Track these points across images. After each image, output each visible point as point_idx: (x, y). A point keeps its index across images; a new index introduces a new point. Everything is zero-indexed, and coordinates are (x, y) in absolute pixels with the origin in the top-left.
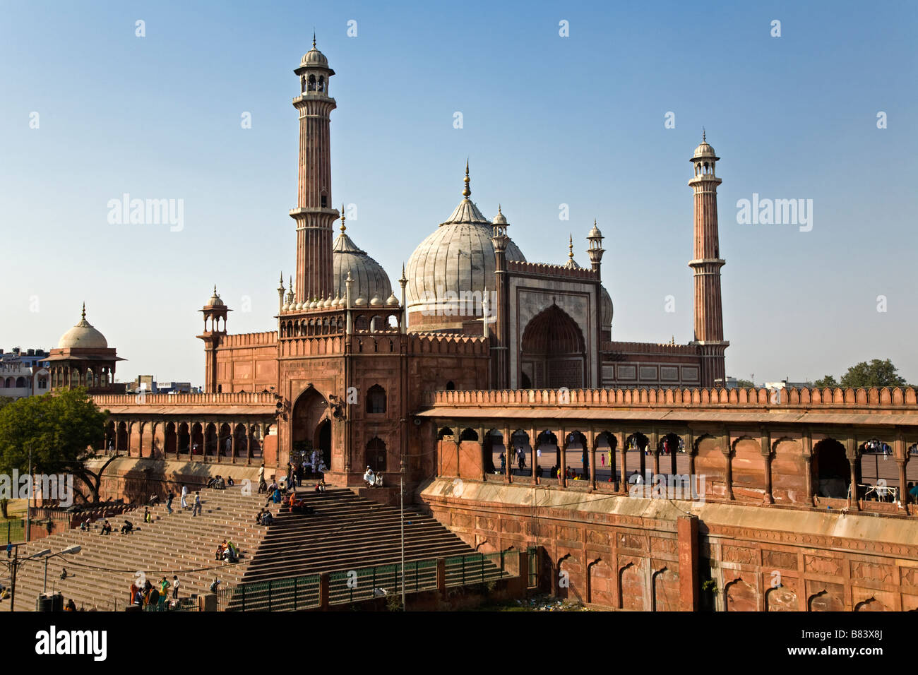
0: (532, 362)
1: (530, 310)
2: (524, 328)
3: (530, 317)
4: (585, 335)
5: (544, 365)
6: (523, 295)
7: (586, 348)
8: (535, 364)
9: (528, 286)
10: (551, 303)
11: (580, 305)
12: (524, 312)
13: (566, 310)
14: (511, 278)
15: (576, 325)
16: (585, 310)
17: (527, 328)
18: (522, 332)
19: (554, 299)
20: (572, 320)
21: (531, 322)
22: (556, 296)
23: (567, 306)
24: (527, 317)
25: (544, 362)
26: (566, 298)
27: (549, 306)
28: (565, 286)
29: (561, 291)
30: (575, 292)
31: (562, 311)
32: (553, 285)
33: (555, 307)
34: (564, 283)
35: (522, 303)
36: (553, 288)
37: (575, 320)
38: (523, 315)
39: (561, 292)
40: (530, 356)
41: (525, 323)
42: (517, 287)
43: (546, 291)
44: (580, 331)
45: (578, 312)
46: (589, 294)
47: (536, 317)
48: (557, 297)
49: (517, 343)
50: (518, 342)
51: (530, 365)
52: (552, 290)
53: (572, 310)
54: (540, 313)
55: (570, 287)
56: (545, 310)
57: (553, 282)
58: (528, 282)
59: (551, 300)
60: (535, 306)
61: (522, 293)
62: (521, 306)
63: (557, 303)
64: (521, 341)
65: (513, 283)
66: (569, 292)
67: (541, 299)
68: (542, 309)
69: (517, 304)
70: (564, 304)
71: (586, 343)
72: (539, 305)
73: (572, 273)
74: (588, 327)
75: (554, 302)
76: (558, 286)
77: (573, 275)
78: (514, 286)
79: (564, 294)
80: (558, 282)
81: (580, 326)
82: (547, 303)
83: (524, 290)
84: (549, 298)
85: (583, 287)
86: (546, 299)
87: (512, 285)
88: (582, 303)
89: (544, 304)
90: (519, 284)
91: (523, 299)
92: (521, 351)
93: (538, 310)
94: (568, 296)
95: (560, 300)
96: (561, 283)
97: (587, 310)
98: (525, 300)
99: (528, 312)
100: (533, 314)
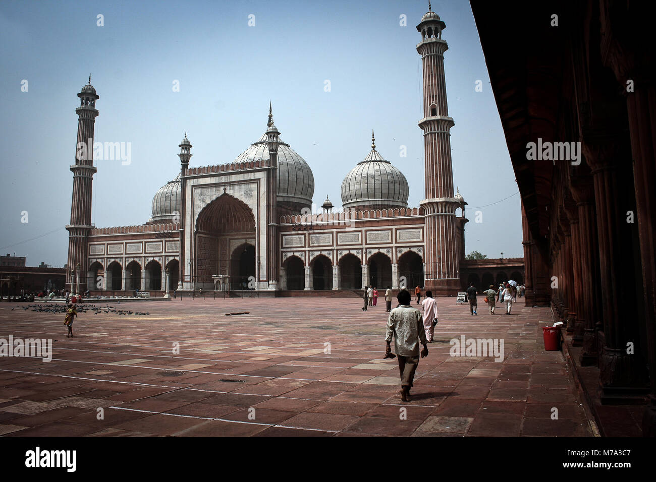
1: (203, 200)
2: (198, 214)
3: (203, 206)
4: (255, 213)
6: (198, 191)
7: (256, 223)
9: (201, 184)
10: (222, 193)
11: (251, 190)
12: (197, 202)
13: (236, 195)
14: (188, 181)
15: (246, 206)
16: (255, 193)
17: (200, 214)
18: (196, 217)
19: (225, 189)
20: (242, 202)
21: (204, 209)
22: (226, 187)
23: (237, 193)
24: (200, 206)
26: (237, 187)
27: (220, 195)
28: (234, 178)
29: (230, 182)
30: (245, 181)
31: (231, 197)
32: (223, 179)
33: (225, 194)
34: (234, 175)
35: (197, 197)
36: (223, 181)
37: (245, 202)
38: (197, 206)
39: (231, 184)
41: (198, 211)
42: (193, 186)
43: (217, 185)
44: (250, 210)
45: (248, 194)
46: (259, 179)
47: (208, 205)
48: (228, 188)
49: (191, 225)
52: (222, 183)
53: (242, 195)
54: (212, 202)
55: (240, 177)
56: (218, 198)
57: (223, 177)
58: (202, 181)
59: (221, 191)
60: (208, 197)
61: (196, 190)
62: (196, 199)
63: (227, 192)
64: (195, 223)
65: (190, 183)
66: (238, 181)
67: (213, 191)
68: (214, 198)
69: (192, 198)
70: (234, 192)
71: (256, 219)
72: (211, 196)
73: (242, 166)
74: (258, 206)
75: (225, 191)
76: (228, 179)
77: (243, 168)
78: (190, 186)
79: (234, 184)
80: (228, 176)
81: (250, 207)
82: (218, 193)
83: (197, 187)
84: (220, 189)
85: (253, 175)
86: (218, 190)
87: (188, 185)
88: (253, 188)
89: (216, 194)
90: (194, 183)
91: (198, 193)
92: (195, 231)
93: (210, 199)
94: (238, 185)
95: (230, 190)
96: (231, 176)
97: (258, 192)
98: (200, 193)
99: (202, 202)
100: (206, 203)
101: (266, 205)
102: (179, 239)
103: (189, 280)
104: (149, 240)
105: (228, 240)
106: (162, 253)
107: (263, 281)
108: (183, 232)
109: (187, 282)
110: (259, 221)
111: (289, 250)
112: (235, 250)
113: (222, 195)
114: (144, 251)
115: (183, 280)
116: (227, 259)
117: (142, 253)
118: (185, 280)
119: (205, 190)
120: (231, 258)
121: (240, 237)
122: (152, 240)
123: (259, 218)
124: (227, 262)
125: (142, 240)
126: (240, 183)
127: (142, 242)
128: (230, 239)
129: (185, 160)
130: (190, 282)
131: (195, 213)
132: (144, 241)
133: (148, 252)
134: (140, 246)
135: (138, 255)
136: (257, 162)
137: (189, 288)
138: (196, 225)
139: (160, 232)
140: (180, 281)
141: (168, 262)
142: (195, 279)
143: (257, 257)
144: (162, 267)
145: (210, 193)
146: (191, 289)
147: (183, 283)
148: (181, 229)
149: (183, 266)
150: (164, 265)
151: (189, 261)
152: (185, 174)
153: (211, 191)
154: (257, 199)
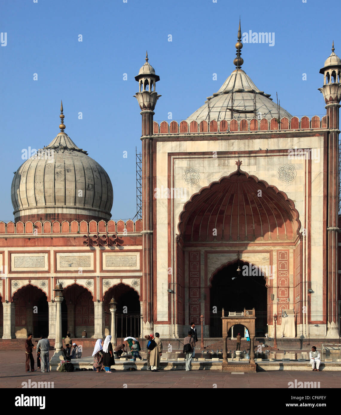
1: (193, 181)
2: (183, 205)
3: (195, 190)
4: (300, 207)
6: (181, 164)
7: (303, 225)
10: (234, 169)
11: (292, 168)
12: (181, 184)
13: (261, 176)
14: (159, 145)
15: (281, 195)
16: (301, 174)
17: (188, 206)
18: (179, 210)
19: (239, 164)
21: (195, 197)
22: (242, 159)
23: (263, 171)
26: (262, 161)
27: (228, 174)
28: (258, 144)
30: (279, 151)
31: (253, 178)
32: (237, 146)
33: (239, 174)
34: (258, 141)
35: (179, 174)
36: (236, 149)
37: (280, 189)
39: (250, 154)
42: (170, 155)
43: (222, 155)
44: (290, 202)
45: (287, 175)
47: (204, 190)
48: (244, 161)
49: (169, 224)
50: (170, 224)
52: (235, 153)
53: (273, 176)
54: (214, 184)
55: (271, 145)
56: (224, 179)
57: (236, 142)
58: (189, 147)
60: (202, 176)
61: (177, 161)
62: (177, 178)
63: (244, 169)
64: (177, 221)
65: (163, 150)
66: (267, 151)
67: (214, 165)
68: (217, 178)
69: (169, 176)
70: (258, 169)
71: (302, 219)
72: (210, 175)
73: (274, 125)
74: (306, 196)
75: (239, 167)
76: (245, 146)
77: (277, 128)
78: (164, 153)
79: (257, 155)
80: (246, 141)
81: (290, 197)
82: (226, 170)
83: (180, 157)
84: (228, 163)
85: (297, 142)
86: (224, 165)
87: (161, 152)
88: (296, 165)
89: (220, 172)
90: (174, 149)
91: (182, 168)
92: (177, 234)
93: (209, 180)
94: (266, 157)
95: (249, 164)
96: (251, 141)
97: (306, 173)
98: (185, 168)
99: (190, 184)
100: (199, 186)
102: (140, 247)
103: (167, 320)
104: (65, 248)
105: (202, 253)
106: (94, 271)
107: (316, 322)
108: (152, 238)
109: (162, 323)
110: (310, 222)
112: (217, 270)
113: (231, 175)
114: (52, 269)
115: (152, 319)
117: (48, 272)
118: (159, 319)
119: (197, 163)
120: (209, 284)
121: (226, 249)
122: (70, 248)
124: (203, 290)
125: (47, 248)
126: (269, 154)
127: (48, 252)
128: (207, 252)
129: (152, 104)
130: (169, 322)
131: (176, 202)
132: (52, 249)
133: (62, 269)
134: (42, 258)
135: (40, 274)
136: (305, 119)
137: (168, 333)
138: (180, 226)
139: (92, 235)
140: (148, 321)
141: (109, 288)
142: (178, 318)
143: (305, 282)
144: (96, 297)
145: (207, 167)
146: (171, 335)
147: (155, 326)
148: (145, 229)
149: (154, 294)
150: (100, 294)
151: (166, 287)
152: (151, 132)
153: (209, 165)
154: (304, 184)
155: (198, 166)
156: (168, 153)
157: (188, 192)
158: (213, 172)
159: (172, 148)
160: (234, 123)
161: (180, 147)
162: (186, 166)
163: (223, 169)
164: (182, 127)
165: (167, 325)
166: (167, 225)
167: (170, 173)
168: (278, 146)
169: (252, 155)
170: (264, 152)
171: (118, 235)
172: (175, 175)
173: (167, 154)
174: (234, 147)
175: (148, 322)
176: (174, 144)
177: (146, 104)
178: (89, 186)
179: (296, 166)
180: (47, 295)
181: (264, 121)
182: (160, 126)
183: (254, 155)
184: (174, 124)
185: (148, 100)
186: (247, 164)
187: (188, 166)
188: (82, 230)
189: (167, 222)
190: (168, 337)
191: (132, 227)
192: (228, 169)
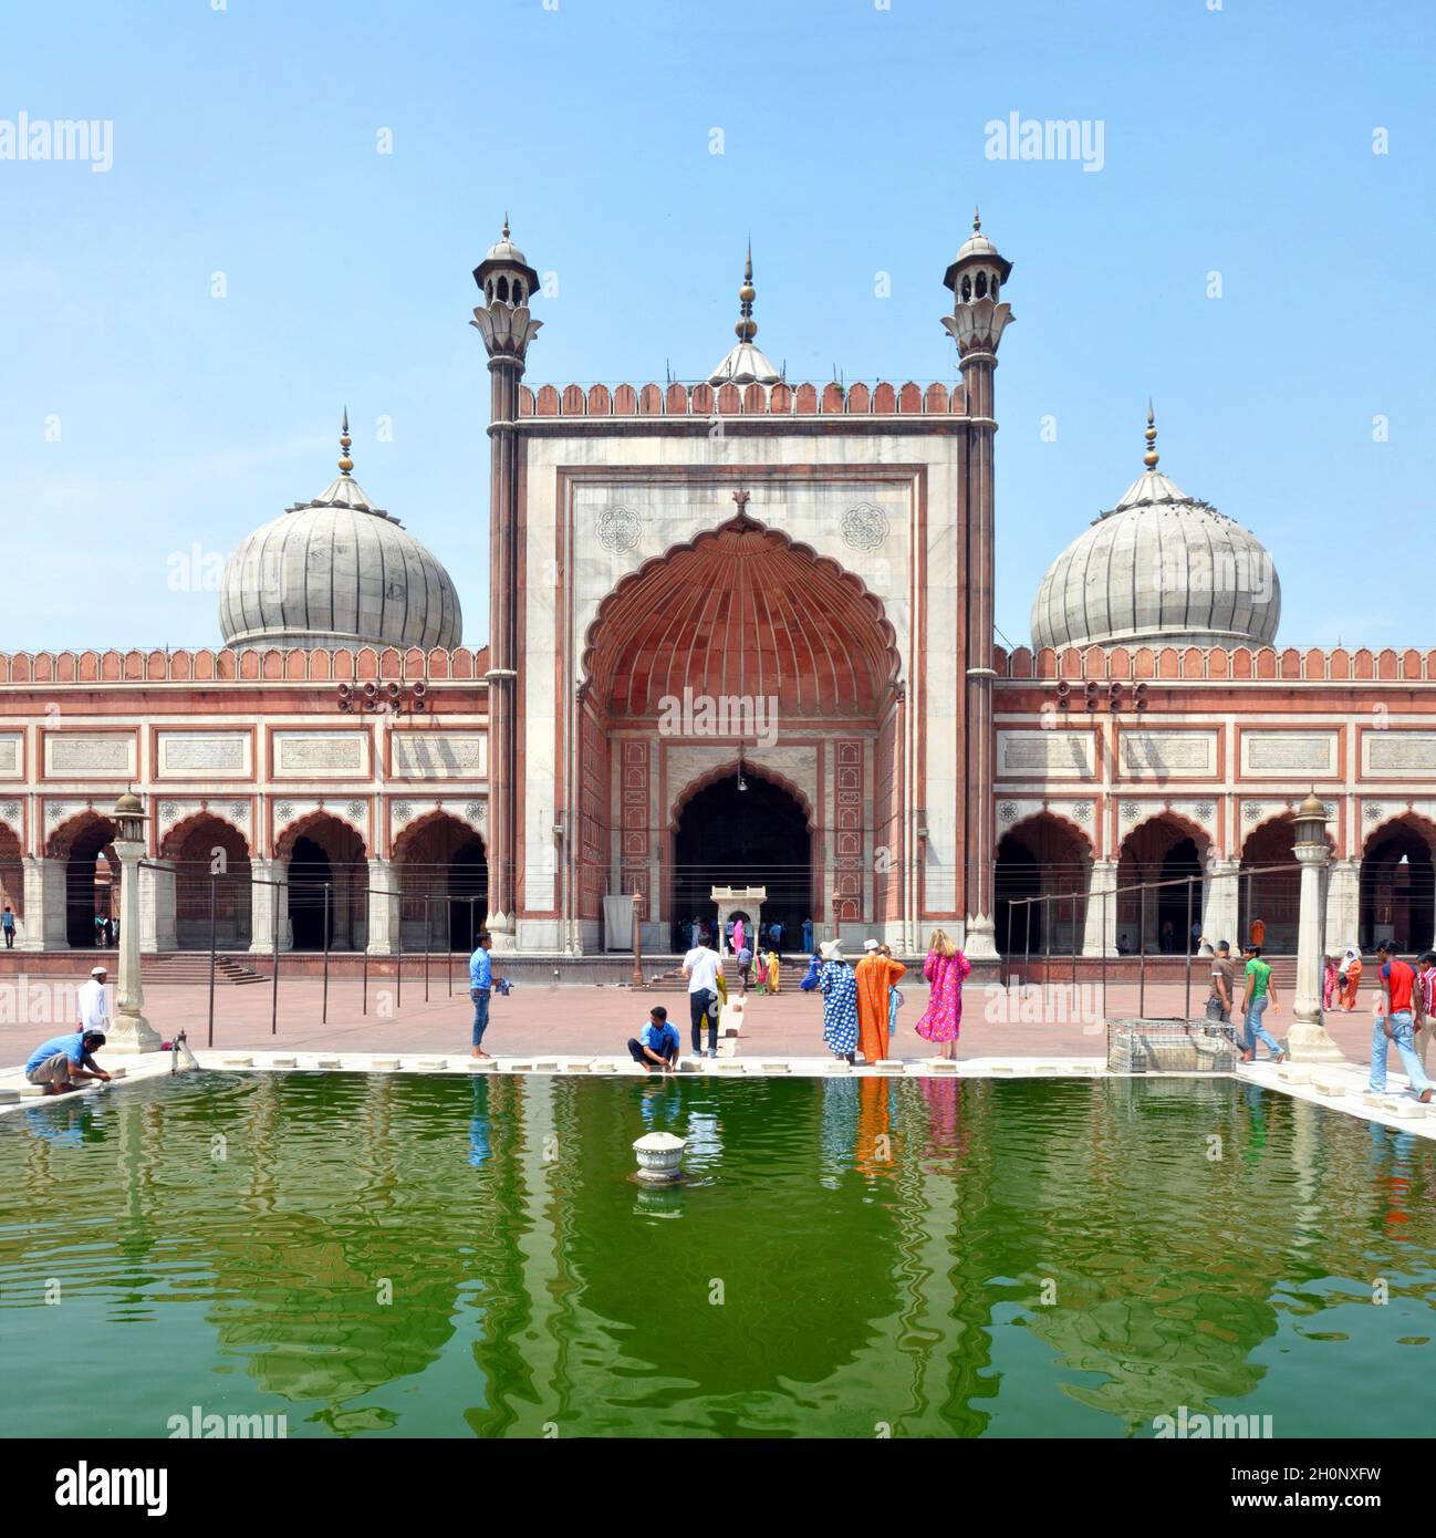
0: (819, 744)
1: (621, 541)
2: (597, 603)
3: (626, 566)
4: (897, 613)
5: (869, 752)
6: (592, 498)
7: (906, 661)
8: (829, 748)
9: (610, 463)
10: (729, 512)
11: (876, 513)
12: (590, 548)
13: (799, 533)
14: (535, 446)
15: (850, 582)
16: (901, 528)
17: (607, 605)
18: (586, 616)
19: (742, 501)
20: (832, 565)
21: (627, 583)
22: (748, 487)
23: (805, 521)
25: (869, 742)
26: (802, 496)
27: (714, 525)
28: (791, 451)
29: (771, 470)
30: (846, 468)
31: (777, 537)
32: (737, 452)
33: (743, 525)
34: (789, 440)
35: (586, 522)
36: (733, 461)
37: (849, 565)
38: (593, 562)
40: (805, 726)
41: (595, 589)
42: (563, 471)
43: (699, 478)
45: (864, 530)
46: (922, 469)
47: (651, 567)
48: (757, 494)
49: (559, 652)
50: (562, 651)
51: (811, 751)
52: (730, 470)
53: (830, 532)
54: (677, 550)
55: (827, 451)
56: (702, 538)
57: (734, 442)
58: (613, 451)
59: (721, 506)
60: (646, 528)
61: (581, 490)
62: (580, 531)
63: (754, 512)
64: (580, 647)
65: (544, 458)
66: (814, 468)
67: (676, 503)
68: (684, 535)
69: (560, 528)
70: (792, 513)
71: (903, 645)
72: (667, 524)
73: (832, 401)
74: (913, 587)
75: (742, 507)
76: (757, 451)
77: (839, 409)
78: (549, 465)
79: (788, 477)
80: (761, 441)
81: (874, 586)
82: (707, 514)
83: (589, 477)
84: (714, 496)
85: (890, 446)
86: (703, 501)
87: (539, 463)
88: (887, 506)
89: (692, 519)
90: (572, 456)
91: (593, 506)
92: (579, 682)
93: (663, 539)
94: (812, 483)
95: (768, 501)
96: (772, 441)
97: (913, 526)
98: (600, 508)
99: (614, 550)
100: (638, 555)
101: (954, 583)
102: (482, 719)
103: (549, 906)
104: (294, 720)
105: (654, 744)
106: (368, 780)
107: (938, 916)
108: (513, 689)
109: (542, 915)
110: (923, 652)
111: (1026, 788)
112: (693, 786)
113: (728, 527)
114: (262, 772)
115: (513, 905)
116: (654, 824)
117: (251, 780)
118: (527, 908)
119: (632, 497)
120: (670, 820)
122: (309, 720)
123: (923, 642)
124: (655, 837)
125: (249, 720)
126: (818, 477)
127: (249, 729)
128: (665, 743)
129: (517, 342)
130: (557, 914)
131: (578, 597)
132: (262, 722)
133: (289, 774)
134: (237, 743)
135: (231, 786)
136: (910, 388)
137: (553, 943)
138: (587, 656)
139: (361, 684)
140: (500, 912)
141: (406, 823)
142: (580, 904)
143: (911, 813)
144: (372, 847)
145: (659, 507)
146: (560, 947)
147: (519, 922)
148: (497, 666)
149: (518, 839)
150: (385, 840)
151: (550, 818)
152: (513, 412)
153: (665, 502)
154: (909, 554)
155: (634, 501)
156: (558, 467)
157: (609, 573)
158: (676, 520)
159: (567, 454)
160: (729, 392)
161: (588, 452)
162: (605, 502)
163: (701, 511)
164: (593, 399)
165: (552, 922)
166: (553, 657)
167: (563, 519)
168: (844, 457)
169: (776, 476)
170: (807, 469)
171: (431, 684)
172: (575, 524)
173: (555, 468)
174: (729, 455)
175: (500, 914)
176: (574, 444)
177: (501, 339)
178: (391, 588)
179: (890, 510)
180: (249, 839)
181: (808, 392)
182: (536, 396)
183: (782, 476)
184: (573, 393)
185: (506, 329)
186: (761, 500)
187: (610, 502)
188: (340, 673)
189: (553, 649)
190: (551, 954)
191: (468, 667)
192: (714, 510)
